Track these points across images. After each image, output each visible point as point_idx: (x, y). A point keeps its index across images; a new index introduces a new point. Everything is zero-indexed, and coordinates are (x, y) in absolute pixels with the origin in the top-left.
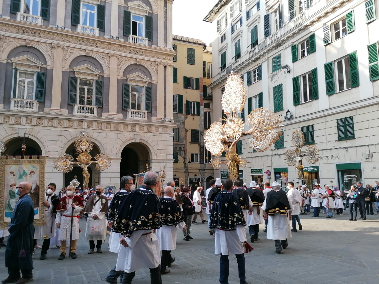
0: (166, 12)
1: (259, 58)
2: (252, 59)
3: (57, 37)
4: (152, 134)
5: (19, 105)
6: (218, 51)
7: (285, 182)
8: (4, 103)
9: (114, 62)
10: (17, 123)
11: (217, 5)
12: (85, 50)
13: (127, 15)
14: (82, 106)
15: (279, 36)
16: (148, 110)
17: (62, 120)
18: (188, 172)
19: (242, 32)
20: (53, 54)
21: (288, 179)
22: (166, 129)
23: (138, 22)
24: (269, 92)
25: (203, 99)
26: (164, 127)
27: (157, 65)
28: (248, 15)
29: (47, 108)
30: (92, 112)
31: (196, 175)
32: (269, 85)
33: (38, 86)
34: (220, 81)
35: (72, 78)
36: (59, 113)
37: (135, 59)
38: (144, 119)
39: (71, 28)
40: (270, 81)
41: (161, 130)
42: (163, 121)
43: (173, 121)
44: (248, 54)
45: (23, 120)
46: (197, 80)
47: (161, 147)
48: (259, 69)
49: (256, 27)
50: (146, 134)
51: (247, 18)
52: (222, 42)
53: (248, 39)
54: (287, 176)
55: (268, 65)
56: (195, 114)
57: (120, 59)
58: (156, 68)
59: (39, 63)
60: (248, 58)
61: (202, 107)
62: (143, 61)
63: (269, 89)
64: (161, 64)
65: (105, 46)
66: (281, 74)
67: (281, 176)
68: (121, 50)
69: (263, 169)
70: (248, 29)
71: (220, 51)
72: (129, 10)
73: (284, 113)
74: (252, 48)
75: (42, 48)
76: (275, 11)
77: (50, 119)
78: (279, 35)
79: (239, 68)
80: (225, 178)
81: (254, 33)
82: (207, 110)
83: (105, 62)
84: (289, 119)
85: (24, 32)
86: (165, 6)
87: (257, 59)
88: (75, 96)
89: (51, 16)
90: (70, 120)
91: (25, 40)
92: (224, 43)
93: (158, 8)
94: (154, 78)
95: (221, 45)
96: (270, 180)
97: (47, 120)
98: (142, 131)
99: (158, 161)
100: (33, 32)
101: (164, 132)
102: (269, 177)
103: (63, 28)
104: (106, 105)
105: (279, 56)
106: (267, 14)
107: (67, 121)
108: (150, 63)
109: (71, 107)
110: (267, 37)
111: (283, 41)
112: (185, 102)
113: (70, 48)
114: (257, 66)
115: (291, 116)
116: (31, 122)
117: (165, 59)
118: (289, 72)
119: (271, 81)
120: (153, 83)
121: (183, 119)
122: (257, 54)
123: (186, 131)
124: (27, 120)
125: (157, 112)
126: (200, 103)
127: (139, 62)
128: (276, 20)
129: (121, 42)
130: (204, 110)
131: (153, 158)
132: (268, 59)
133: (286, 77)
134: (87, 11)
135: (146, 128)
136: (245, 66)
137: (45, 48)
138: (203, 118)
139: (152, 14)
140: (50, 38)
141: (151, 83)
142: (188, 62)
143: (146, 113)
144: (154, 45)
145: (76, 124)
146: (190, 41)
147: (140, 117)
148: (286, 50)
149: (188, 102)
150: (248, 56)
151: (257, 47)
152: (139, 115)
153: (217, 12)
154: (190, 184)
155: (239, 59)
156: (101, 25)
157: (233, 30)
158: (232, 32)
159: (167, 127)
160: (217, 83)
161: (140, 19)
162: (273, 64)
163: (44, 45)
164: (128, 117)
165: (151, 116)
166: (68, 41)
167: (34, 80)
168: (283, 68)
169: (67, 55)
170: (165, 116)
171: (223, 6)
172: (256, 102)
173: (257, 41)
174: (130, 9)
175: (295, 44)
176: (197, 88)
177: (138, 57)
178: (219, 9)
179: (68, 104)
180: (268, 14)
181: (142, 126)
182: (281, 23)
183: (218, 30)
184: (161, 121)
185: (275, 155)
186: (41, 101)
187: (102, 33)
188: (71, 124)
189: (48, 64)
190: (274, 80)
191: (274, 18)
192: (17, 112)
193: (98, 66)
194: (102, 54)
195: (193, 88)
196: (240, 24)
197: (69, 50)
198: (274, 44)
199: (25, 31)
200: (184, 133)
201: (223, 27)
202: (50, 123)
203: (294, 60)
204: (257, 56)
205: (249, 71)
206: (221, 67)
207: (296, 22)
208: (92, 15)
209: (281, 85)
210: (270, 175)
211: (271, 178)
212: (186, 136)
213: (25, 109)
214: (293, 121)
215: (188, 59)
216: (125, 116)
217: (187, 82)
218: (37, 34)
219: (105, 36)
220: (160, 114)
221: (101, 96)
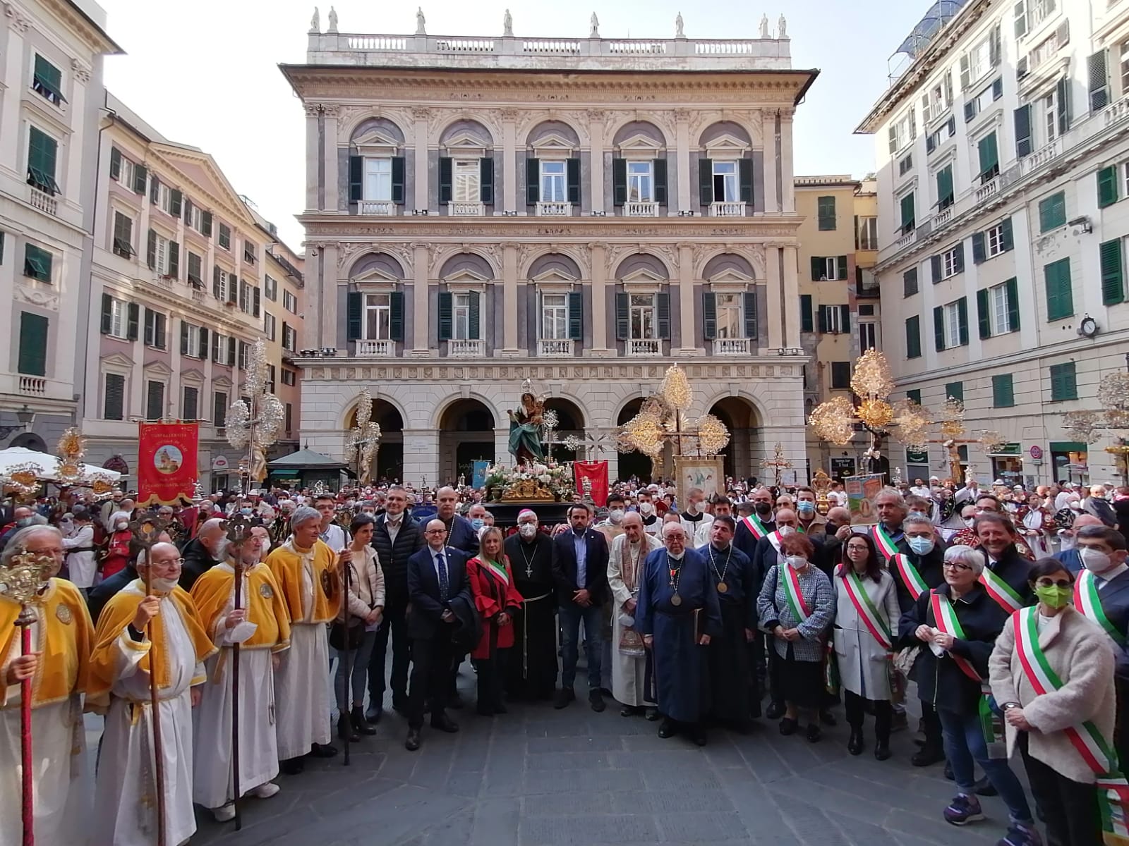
0: (778, 143)
1: (1004, 203)
2: (987, 206)
3: (594, 231)
4: (761, 380)
5: (549, 350)
6: (894, 193)
7: (1080, 472)
8: (528, 348)
9: (686, 255)
10: (548, 377)
11: (887, 98)
12: (638, 244)
13: (705, 165)
14: (639, 340)
15: (1060, 152)
16: (751, 336)
17: (610, 366)
18: (829, 448)
19: (955, 150)
20: (590, 260)
21: (1088, 465)
22: (787, 370)
23: (725, 175)
24: (1034, 277)
25: (857, 298)
26: (783, 365)
27: (765, 249)
28: (970, 111)
29: (587, 350)
30: (655, 349)
31: (846, 454)
32: (1033, 262)
33: (571, 316)
34: (899, 258)
35: (620, 295)
36: (605, 356)
37: (722, 246)
38: (744, 353)
39: (615, 211)
40: (1036, 253)
41: (777, 371)
42: (781, 354)
43: (802, 353)
44: (975, 195)
45: (556, 372)
46: (842, 260)
47: (779, 404)
48: (1006, 227)
49: (992, 136)
50: (749, 380)
51: (967, 118)
52: (902, 172)
53: (971, 163)
54: (1086, 459)
55: (1029, 217)
56: (839, 330)
57: (696, 250)
58: (763, 254)
59: (571, 279)
60: (975, 204)
61: (854, 315)
62: (737, 246)
63: (1033, 269)
64: (772, 245)
65: (670, 231)
66: (1065, 237)
67: (1069, 460)
68: (697, 233)
69: (1021, 445)
70: (971, 141)
71: (898, 194)
72: (709, 157)
73: (1076, 323)
74: (982, 183)
75: (574, 253)
76: (1048, 96)
77: (593, 367)
78: (1059, 150)
79: (952, 227)
80: (919, 460)
81: (988, 148)
82: (866, 320)
83: (671, 259)
84: (1092, 336)
85: (547, 232)
86: (778, 130)
87: (998, 206)
88: (626, 324)
89: (583, 197)
90: (621, 366)
91: (550, 244)
92: (909, 175)
93: (763, 139)
94: (759, 275)
95: (901, 181)
96: (1040, 467)
97: (589, 369)
98: (741, 375)
99: (774, 430)
100: (559, 230)
101: (783, 375)
102: (1038, 461)
103: (603, 214)
104: (675, 336)
105: (1060, 197)
106: (1023, 105)
107: (618, 368)
108: (750, 247)
109: (621, 343)
110: (1023, 158)
111: (1072, 161)
112: (815, 309)
113: (615, 246)
114: (999, 221)
115: (1097, 329)
116: (566, 374)
117: (780, 235)
118: (1090, 230)
119: (1039, 253)
120: (758, 284)
121: (813, 343)
122: (999, 195)
123: (820, 366)
124: (560, 372)
125: (767, 339)
126: (850, 306)
127: (730, 249)
128: (1051, 116)
129: (698, 219)
130: (860, 321)
131: (765, 425)
132: (1028, 205)
133: (1079, 242)
134: (636, 174)
135: (748, 369)
136: (968, 221)
137: (578, 252)
138: (857, 336)
139: (751, 152)
140: (584, 235)
141: (755, 285)
142: (820, 227)
143: (748, 343)
144: (758, 211)
145: (630, 371)
146: (823, 182)
147: (737, 351)
148: (1078, 182)
149: (822, 307)
150: (974, 201)
151: (997, 179)
152: (735, 348)
153: (888, 111)
154: (833, 470)
155: (951, 208)
156: (661, 196)
157: (931, 145)
158: (928, 150)
159: (790, 365)
160: (893, 262)
161: (728, 167)
162: (1041, 214)
163: (576, 247)
164: (716, 352)
165: (758, 347)
166: (611, 235)
167: (566, 306)
168: (1071, 224)
169: (612, 259)
170: (785, 344)
171: (902, 96)
172: (999, 300)
173: (997, 166)
174: (711, 153)
175: (1107, 165)
176: (843, 276)
177: (729, 240)
178: (893, 105)
179: (618, 340)
180: (1027, 105)
181: (741, 366)
182: (1066, 123)
183: (893, 147)
184: (777, 354)
185: (1053, 414)
186: (577, 338)
187: (663, 208)
188: (623, 373)
189: (583, 278)
190: (1046, 249)
191: (1044, 110)
192: (547, 360)
193: (660, 268)
194: (665, 246)
195: (832, 277)
196: (950, 132)
197: (614, 250)
198: (1046, 172)
199: (549, 230)
200: (816, 370)
201: (905, 140)
202: (594, 373)
203: (1104, 204)
204: (999, 200)
205: (979, 231)
206: (902, 228)
207: (1112, 114)
208: (645, 179)
209: (1067, 259)
210: (1041, 457)
211: (1042, 464)
212: (820, 376)
213: (557, 355)
214: (1099, 340)
215: (820, 221)
216: (709, 351)
217: (819, 268)
218: (565, 232)
219: (670, 215)
220: (775, 342)
221: (668, 321)
